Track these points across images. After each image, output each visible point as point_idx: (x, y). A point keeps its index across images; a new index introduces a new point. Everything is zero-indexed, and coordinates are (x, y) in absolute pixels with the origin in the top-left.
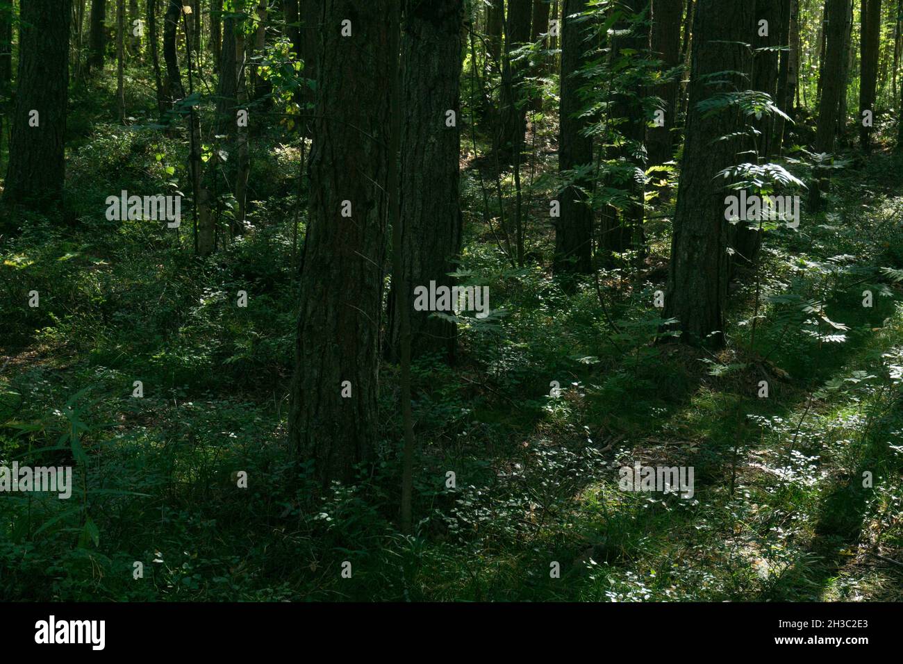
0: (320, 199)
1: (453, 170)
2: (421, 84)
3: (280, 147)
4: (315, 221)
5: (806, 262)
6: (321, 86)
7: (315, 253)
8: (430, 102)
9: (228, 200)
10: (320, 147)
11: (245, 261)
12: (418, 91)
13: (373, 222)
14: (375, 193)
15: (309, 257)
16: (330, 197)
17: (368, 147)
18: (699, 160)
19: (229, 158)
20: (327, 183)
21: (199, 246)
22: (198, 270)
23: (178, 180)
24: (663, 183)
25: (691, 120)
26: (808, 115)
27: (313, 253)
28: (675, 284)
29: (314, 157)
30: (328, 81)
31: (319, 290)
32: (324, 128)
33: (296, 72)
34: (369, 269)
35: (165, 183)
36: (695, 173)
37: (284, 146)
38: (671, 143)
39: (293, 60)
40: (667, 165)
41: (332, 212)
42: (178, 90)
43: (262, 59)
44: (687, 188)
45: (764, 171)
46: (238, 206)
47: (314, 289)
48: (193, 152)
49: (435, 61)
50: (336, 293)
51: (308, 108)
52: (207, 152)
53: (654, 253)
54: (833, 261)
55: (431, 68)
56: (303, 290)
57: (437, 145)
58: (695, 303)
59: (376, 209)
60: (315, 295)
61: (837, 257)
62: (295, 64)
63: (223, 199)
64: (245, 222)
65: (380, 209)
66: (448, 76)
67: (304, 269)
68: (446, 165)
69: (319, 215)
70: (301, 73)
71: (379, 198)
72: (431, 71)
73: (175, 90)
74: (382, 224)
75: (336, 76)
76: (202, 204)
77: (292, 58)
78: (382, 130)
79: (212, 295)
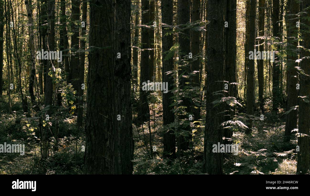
0: (89, 138)
1: (130, 126)
2: (119, 98)
3: (66, 119)
4: (88, 146)
5: (251, 152)
6: (89, 101)
7: (89, 157)
8: (122, 104)
9: (52, 139)
10: (89, 122)
11: (59, 160)
12: (118, 100)
13: (108, 146)
14: (108, 136)
15: (87, 158)
16: (93, 138)
17: (105, 120)
18: (211, 119)
19: (53, 125)
20: (92, 134)
21: (43, 155)
22: (43, 163)
23: (35, 133)
24: (198, 126)
25: (208, 106)
26: (242, 100)
27: (88, 157)
28: (206, 161)
29: (87, 125)
30: (91, 100)
31: (90, 169)
32: (90, 115)
33: (74, 95)
34: (107, 162)
35: (31, 134)
36: (210, 124)
37: (67, 119)
38: (198, 112)
39: (73, 91)
40: (200, 120)
41: (94, 143)
42: (34, 102)
43: (62, 91)
44: (208, 129)
45: (235, 123)
46: (56, 141)
47: (89, 169)
48: (40, 123)
49: (123, 90)
50: (96, 170)
51: (80, 107)
52: (45, 123)
53: (197, 150)
54: (259, 151)
55: (122, 92)
56: (85, 170)
57: (125, 118)
58: (213, 167)
59: (109, 141)
60: (89, 171)
61: (261, 150)
62: (74, 92)
63: (50, 139)
64: (58, 146)
65: (110, 141)
66: (127, 95)
67: (85, 163)
68: (128, 124)
69: (89, 144)
70: (76, 95)
71: (110, 138)
72: (122, 93)
73: (33, 103)
74: (111, 146)
75: (94, 98)
76: (43, 141)
77: (73, 90)
78: (110, 115)
79: (50, 172)
